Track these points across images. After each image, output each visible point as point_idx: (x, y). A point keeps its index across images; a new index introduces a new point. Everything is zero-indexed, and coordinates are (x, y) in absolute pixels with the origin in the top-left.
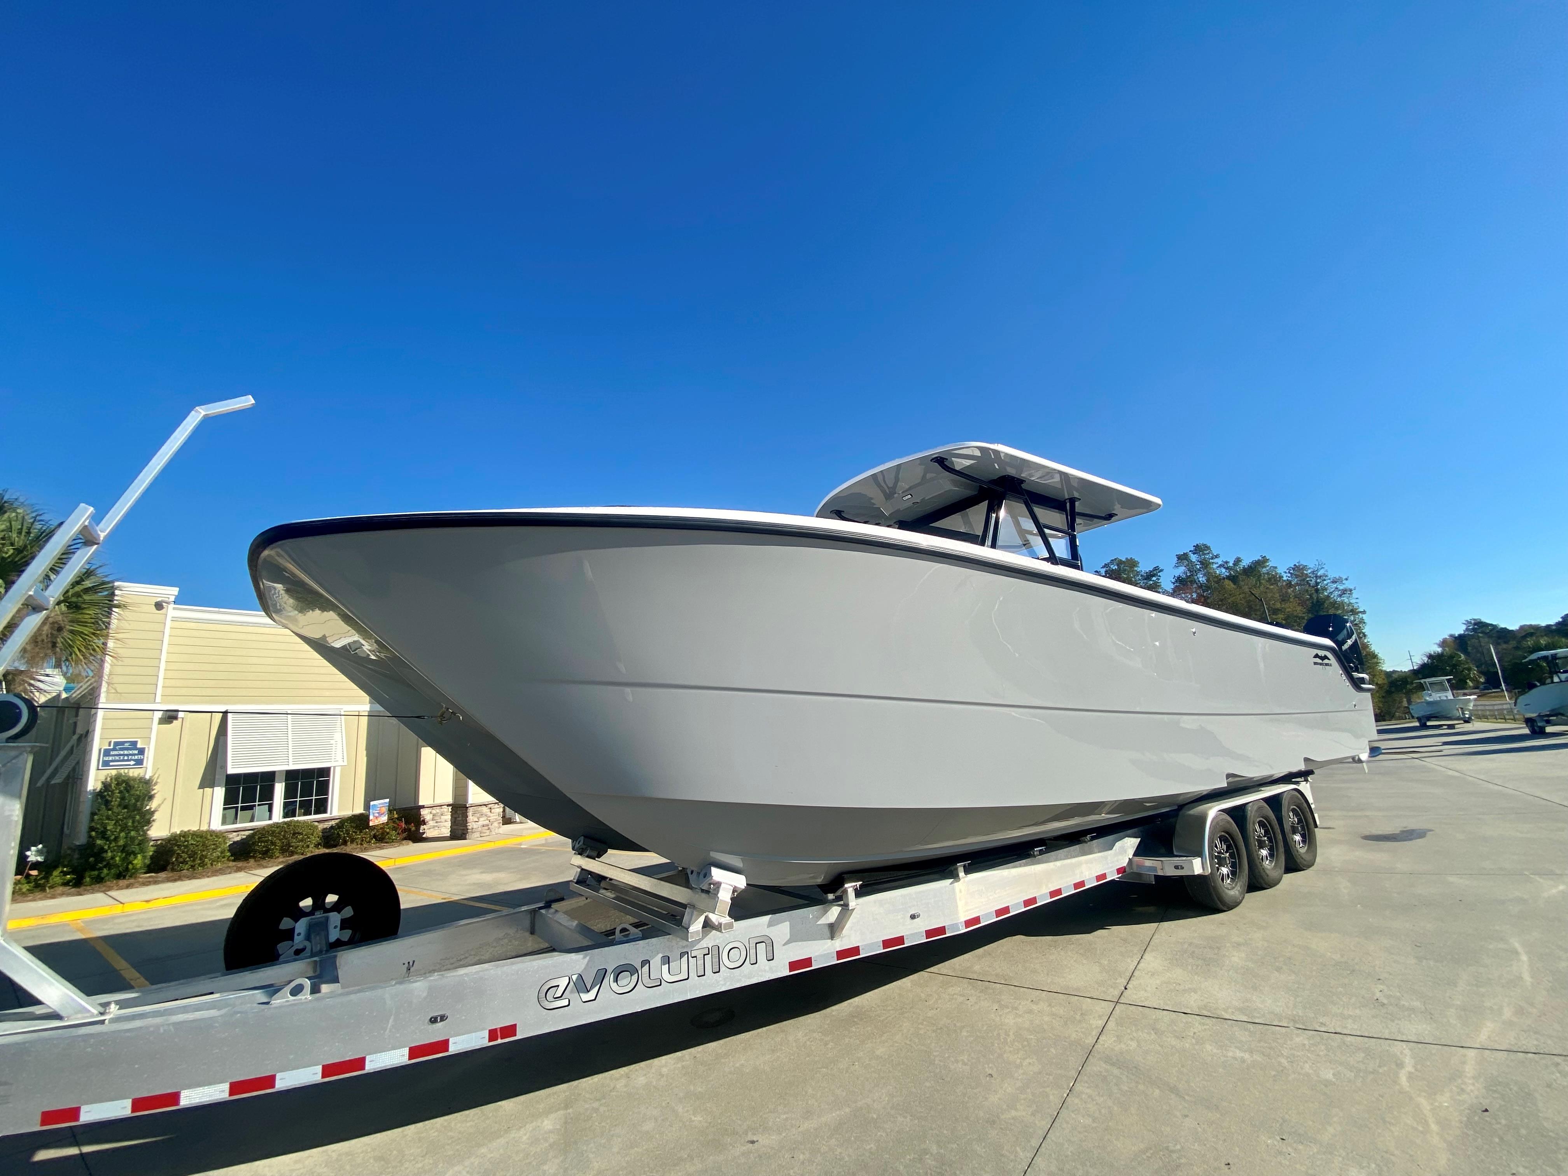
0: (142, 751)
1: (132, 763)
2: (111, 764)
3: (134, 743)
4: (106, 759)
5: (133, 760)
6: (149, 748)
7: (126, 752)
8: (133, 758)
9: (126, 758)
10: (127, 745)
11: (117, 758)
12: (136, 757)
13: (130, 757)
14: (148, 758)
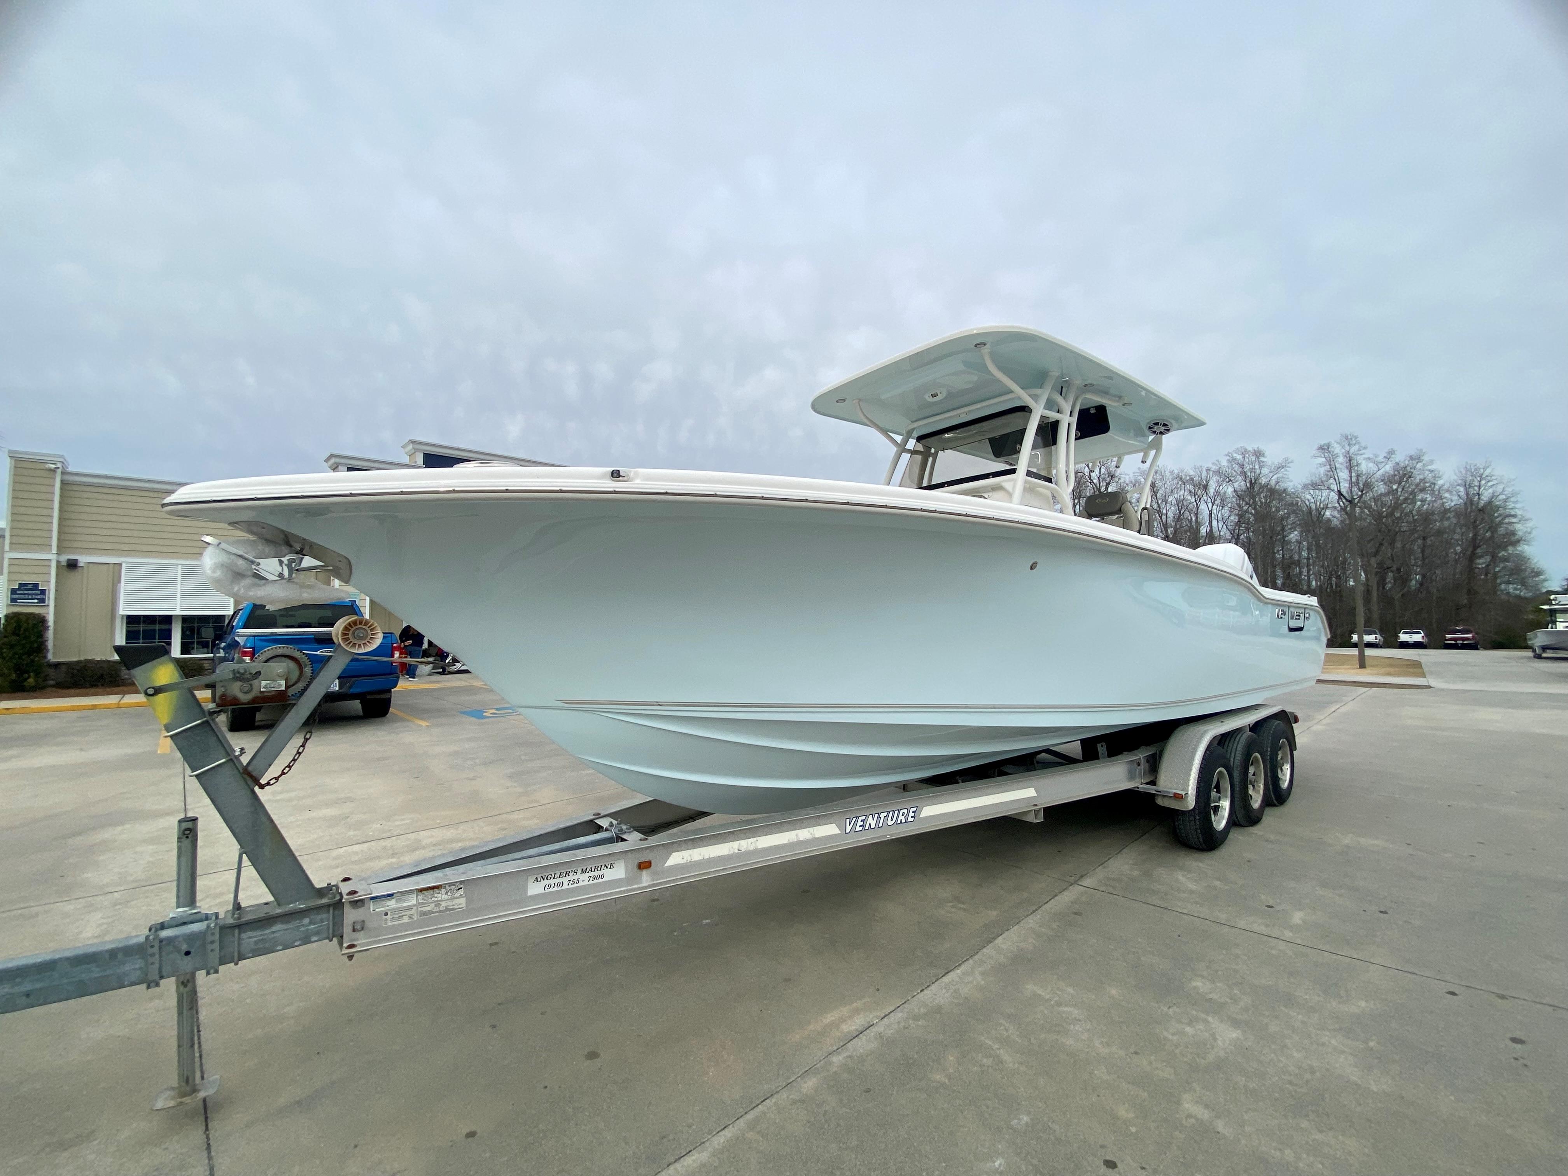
0: (43, 592)
1: (36, 601)
2: (18, 601)
3: (36, 585)
4: (15, 596)
5: (37, 599)
6: (49, 590)
7: (30, 592)
8: (37, 597)
9: (30, 597)
10: (30, 586)
11: (22, 596)
12: (39, 597)
13: (34, 596)
14: (49, 598)
